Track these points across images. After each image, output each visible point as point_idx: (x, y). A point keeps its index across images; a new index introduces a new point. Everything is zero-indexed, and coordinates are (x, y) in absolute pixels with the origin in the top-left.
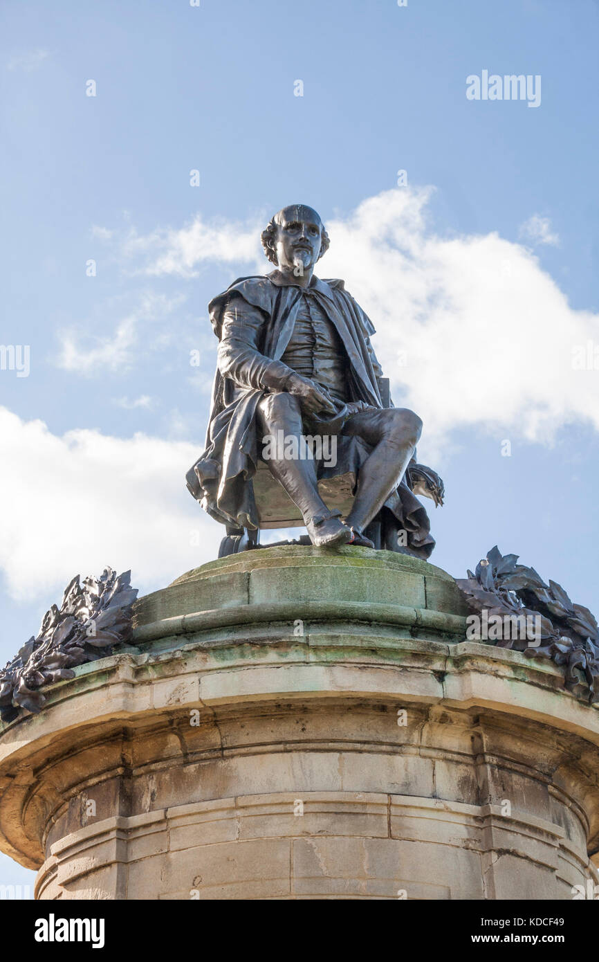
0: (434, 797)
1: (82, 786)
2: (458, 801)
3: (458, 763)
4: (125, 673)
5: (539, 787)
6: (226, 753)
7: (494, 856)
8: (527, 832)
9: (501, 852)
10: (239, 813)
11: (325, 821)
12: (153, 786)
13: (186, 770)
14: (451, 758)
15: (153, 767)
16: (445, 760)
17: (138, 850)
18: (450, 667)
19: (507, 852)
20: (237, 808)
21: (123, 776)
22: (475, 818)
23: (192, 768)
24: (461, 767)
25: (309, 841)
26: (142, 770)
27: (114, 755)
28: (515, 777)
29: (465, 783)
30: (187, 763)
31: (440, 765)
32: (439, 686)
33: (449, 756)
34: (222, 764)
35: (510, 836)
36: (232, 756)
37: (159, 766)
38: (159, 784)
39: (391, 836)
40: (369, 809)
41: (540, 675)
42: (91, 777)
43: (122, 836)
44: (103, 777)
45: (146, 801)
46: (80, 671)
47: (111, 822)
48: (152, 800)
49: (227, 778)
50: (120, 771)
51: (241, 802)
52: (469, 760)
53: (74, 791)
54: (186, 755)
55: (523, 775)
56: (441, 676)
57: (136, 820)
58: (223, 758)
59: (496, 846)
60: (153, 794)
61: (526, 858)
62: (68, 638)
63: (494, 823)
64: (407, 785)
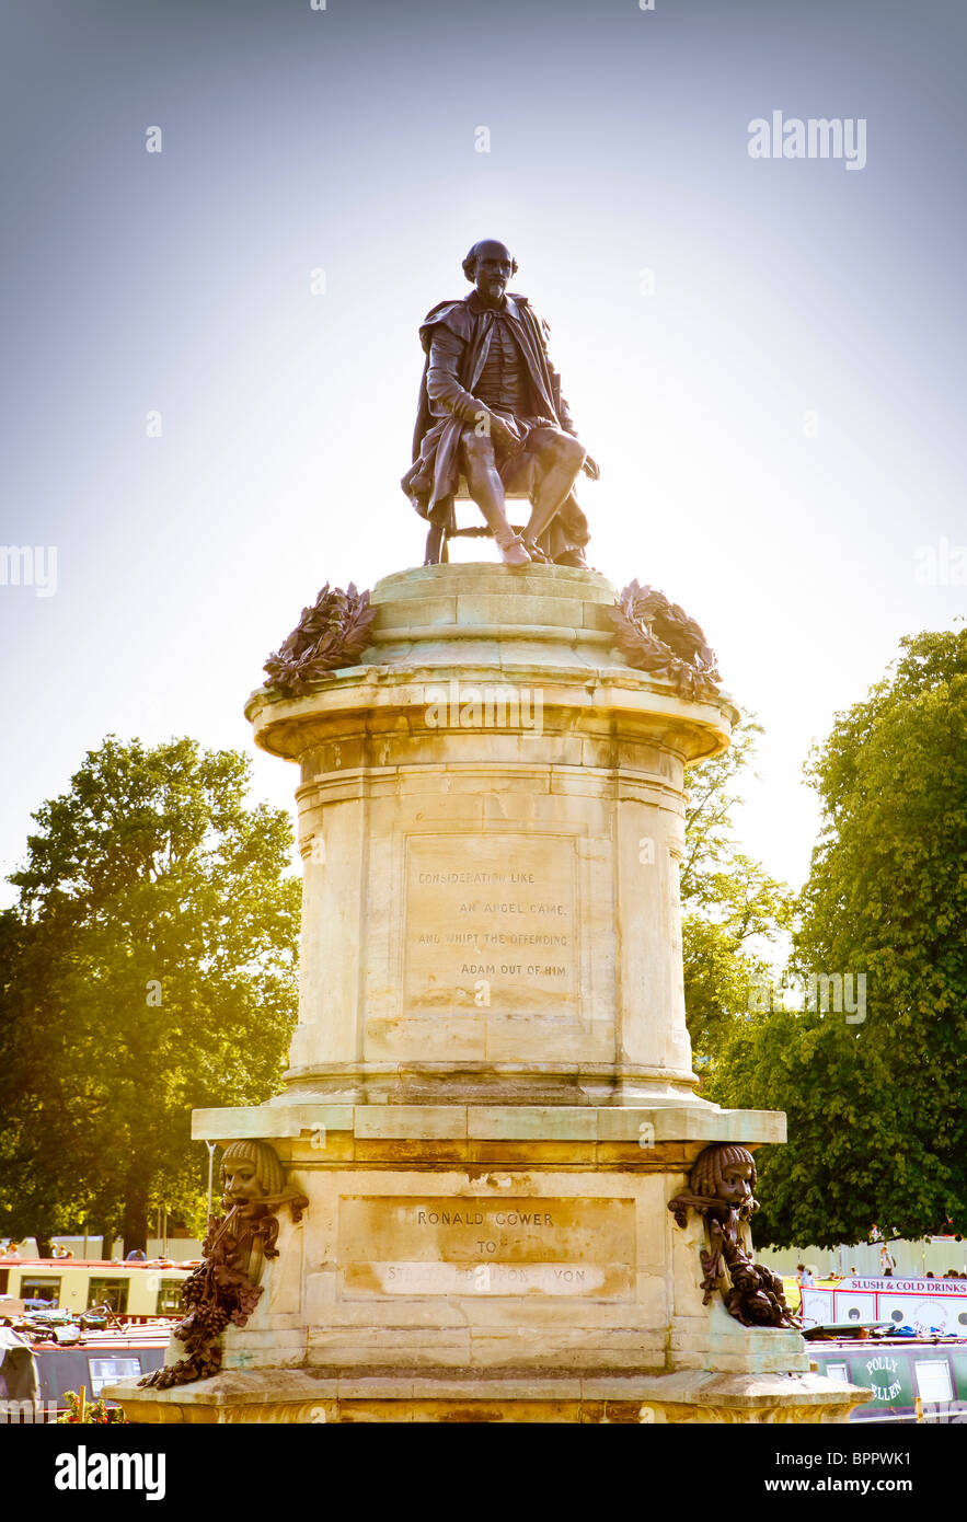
0: (581, 765)
1: (335, 740)
2: (598, 767)
3: (599, 740)
4: (372, 679)
5: (653, 750)
6: (440, 732)
7: (619, 803)
8: (642, 784)
9: (623, 800)
10: (449, 774)
11: (507, 783)
12: (387, 748)
13: (411, 740)
14: (595, 737)
15: (388, 735)
16: (591, 738)
17: (377, 791)
18: (598, 684)
19: (628, 799)
20: (447, 771)
21: (365, 739)
22: (609, 778)
23: (415, 740)
24: (601, 742)
25: (497, 796)
26: (379, 736)
27: (360, 725)
28: (637, 747)
29: (603, 753)
30: (412, 736)
31: (587, 741)
32: (589, 697)
33: (594, 736)
34: (436, 739)
35: (630, 789)
36: (444, 734)
37: (393, 735)
38: (392, 746)
39: (551, 793)
40: (537, 776)
41: (660, 686)
42: (343, 735)
43: (367, 780)
44: (352, 737)
45: (382, 758)
46: (340, 673)
47: (360, 771)
48: (387, 757)
49: (441, 749)
50: (364, 735)
51: (451, 767)
52: (607, 738)
53: (329, 741)
54: (410, 731)
55: (643, 744)
56: (591, 690)
57: (375, 771)
58: (438, 735)
59: (621, 796)
60: (387, 754)
61: (640, 801)
62: (329, 648)
63: (620, 781)
64: (563, 757)
